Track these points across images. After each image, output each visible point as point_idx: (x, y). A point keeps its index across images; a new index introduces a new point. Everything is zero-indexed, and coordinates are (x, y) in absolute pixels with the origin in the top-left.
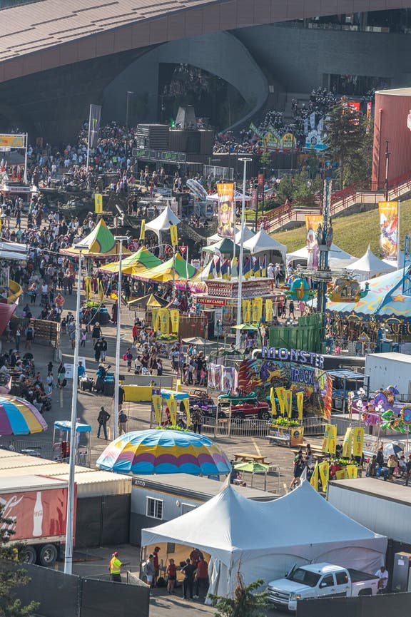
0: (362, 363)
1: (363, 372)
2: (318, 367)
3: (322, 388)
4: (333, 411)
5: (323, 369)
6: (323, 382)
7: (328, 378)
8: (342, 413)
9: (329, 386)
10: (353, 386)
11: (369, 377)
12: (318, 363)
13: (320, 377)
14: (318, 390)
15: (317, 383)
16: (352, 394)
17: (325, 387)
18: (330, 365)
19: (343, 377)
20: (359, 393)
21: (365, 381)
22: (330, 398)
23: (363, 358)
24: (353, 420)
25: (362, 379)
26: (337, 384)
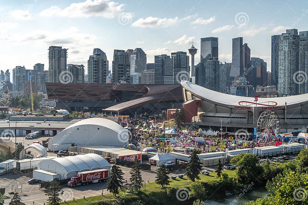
6: (166, 142)
10: (169, 142)
18: (166, 140)
23: (170, 139)
26: (167, 141)
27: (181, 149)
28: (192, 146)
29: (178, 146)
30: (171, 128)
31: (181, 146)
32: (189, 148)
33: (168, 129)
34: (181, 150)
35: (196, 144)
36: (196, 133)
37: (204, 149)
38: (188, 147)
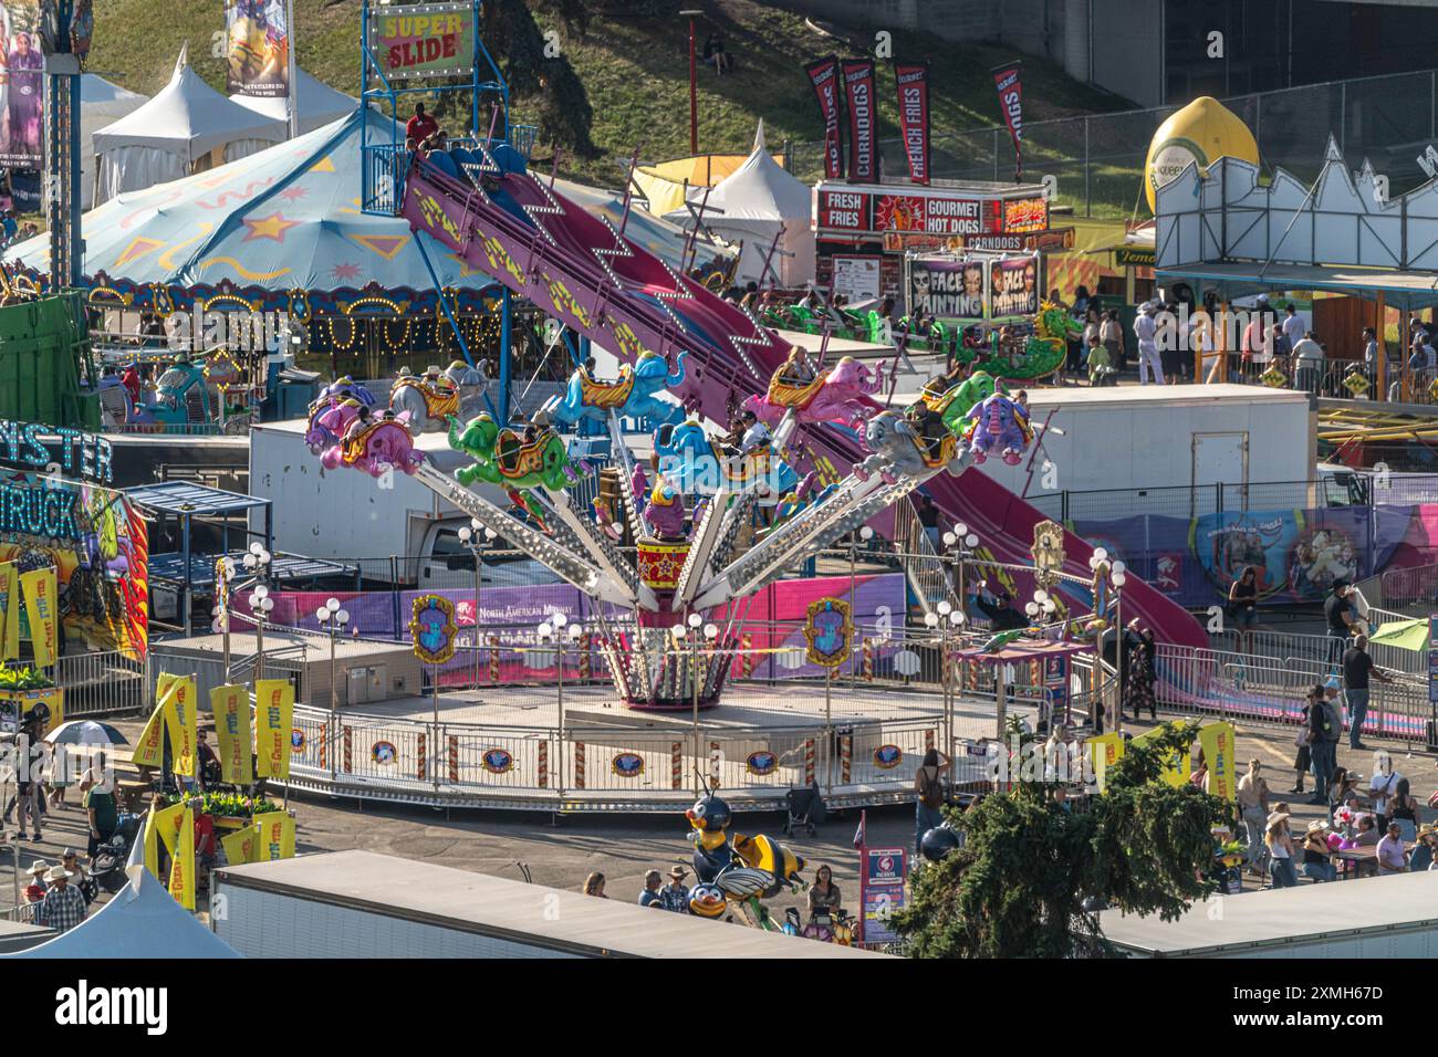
0: (238, 458)
1: (242, 486)
2: (94, 479)
3: (111, 549)
4: (151, 629)
5: (112, 485)
6: (112, 531)
7: (131, 517)
8: (182, 635)
9: (136, 539)
10: (220, 536)
11: (269, 506)
12: (93, 463)
13: (101, 512)
14: (96, 557)
15: (92, 533)
16: (226, 564)
17: (120, 545)
18: (132, 468)
19: (178, 507)
20: (249, 561)
21: (255, 521)
22: (141, 583)
23: (243, 441)
24: (235, 658)
25: (241, 512)
27: (600, 757)
28: (933, 664)
29: (509, 674)
30: (272, 108)
31: (594, 678)
32: (847, 707)
33: (177, 128)
34: (604, 783)
35: (1074, 602)
36: (1054, 241)
37: (1318, 751)
38: (805, 705)
